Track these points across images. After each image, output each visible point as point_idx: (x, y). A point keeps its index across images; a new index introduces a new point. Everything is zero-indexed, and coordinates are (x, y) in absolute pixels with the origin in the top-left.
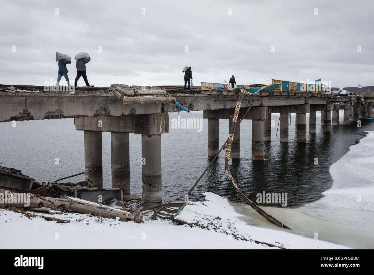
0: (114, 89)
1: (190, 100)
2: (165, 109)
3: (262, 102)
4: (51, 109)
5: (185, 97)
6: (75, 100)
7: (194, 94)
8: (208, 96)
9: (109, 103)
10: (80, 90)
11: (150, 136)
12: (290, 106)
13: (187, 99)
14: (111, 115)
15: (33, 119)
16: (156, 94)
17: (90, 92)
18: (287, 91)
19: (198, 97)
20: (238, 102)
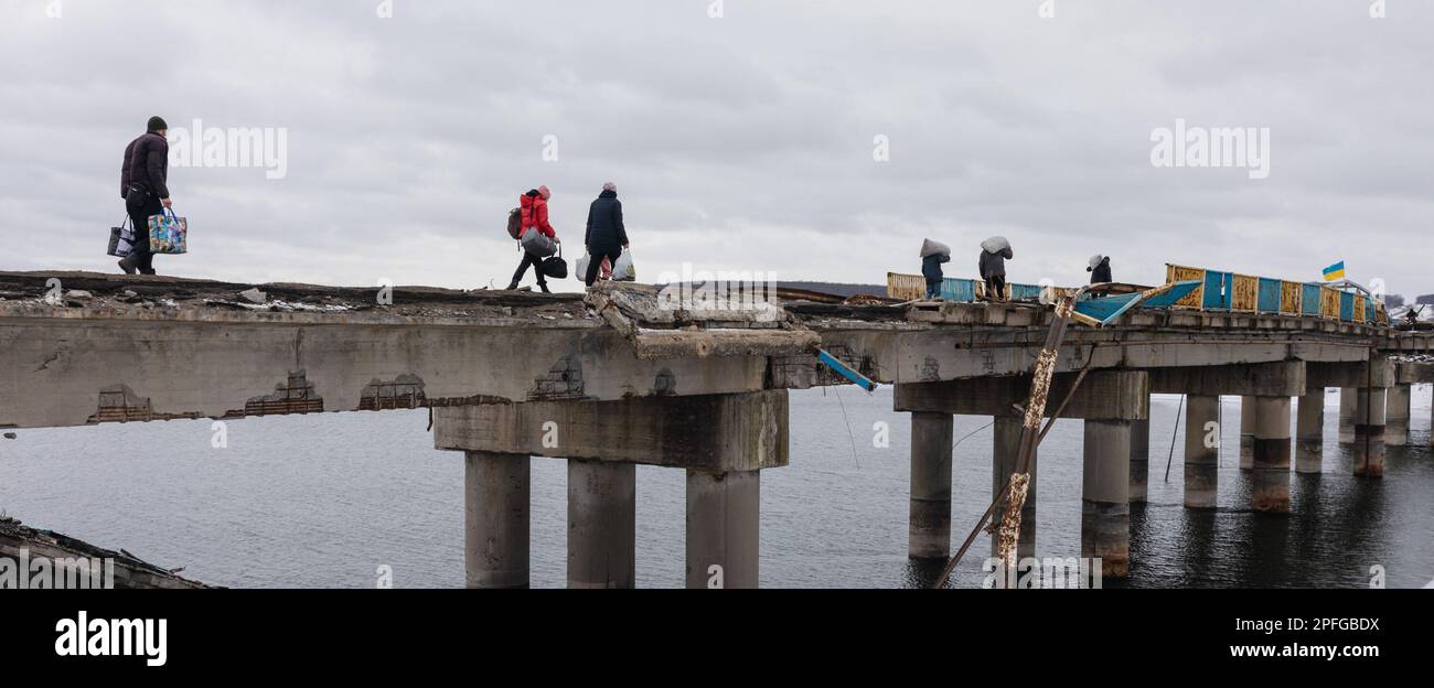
0: (605, 299)
1: (865, 342)
2: (778, 377)
3: (1124, 352)
4: (382, 373)
5: (848, 333)
6: (467, 340)
7: (882, 322)
8: (931, 327)
9: (584, 352)
10: (485, 304)
11: (720, 477)
12: (1230, 366)
13: (857, 340)
14: (588, 398)
15: (321, 410)
16: (749, 320)
17: (519, 311)
18: (1223, 310)
19: (895, 331)
20: (1044, 351)
